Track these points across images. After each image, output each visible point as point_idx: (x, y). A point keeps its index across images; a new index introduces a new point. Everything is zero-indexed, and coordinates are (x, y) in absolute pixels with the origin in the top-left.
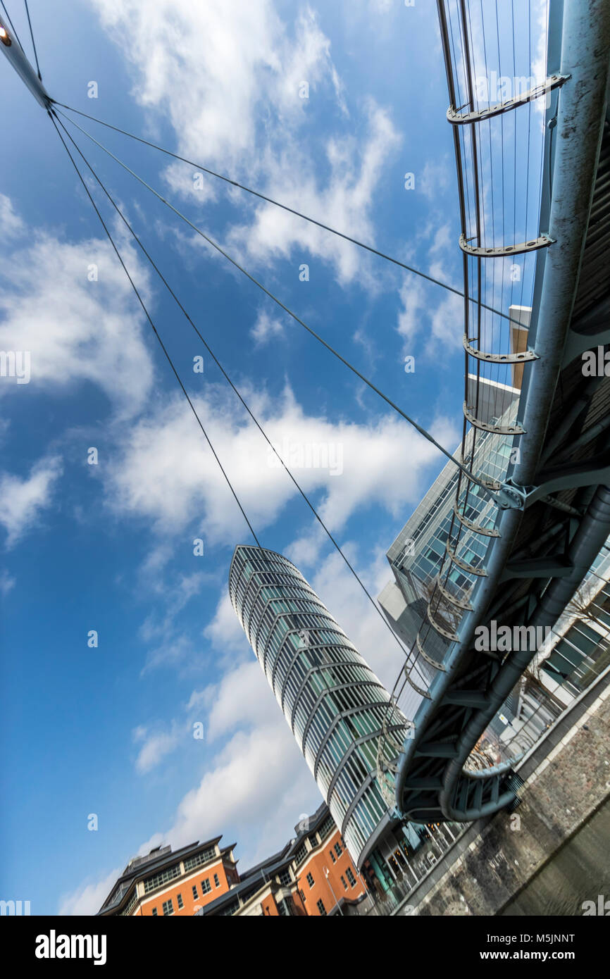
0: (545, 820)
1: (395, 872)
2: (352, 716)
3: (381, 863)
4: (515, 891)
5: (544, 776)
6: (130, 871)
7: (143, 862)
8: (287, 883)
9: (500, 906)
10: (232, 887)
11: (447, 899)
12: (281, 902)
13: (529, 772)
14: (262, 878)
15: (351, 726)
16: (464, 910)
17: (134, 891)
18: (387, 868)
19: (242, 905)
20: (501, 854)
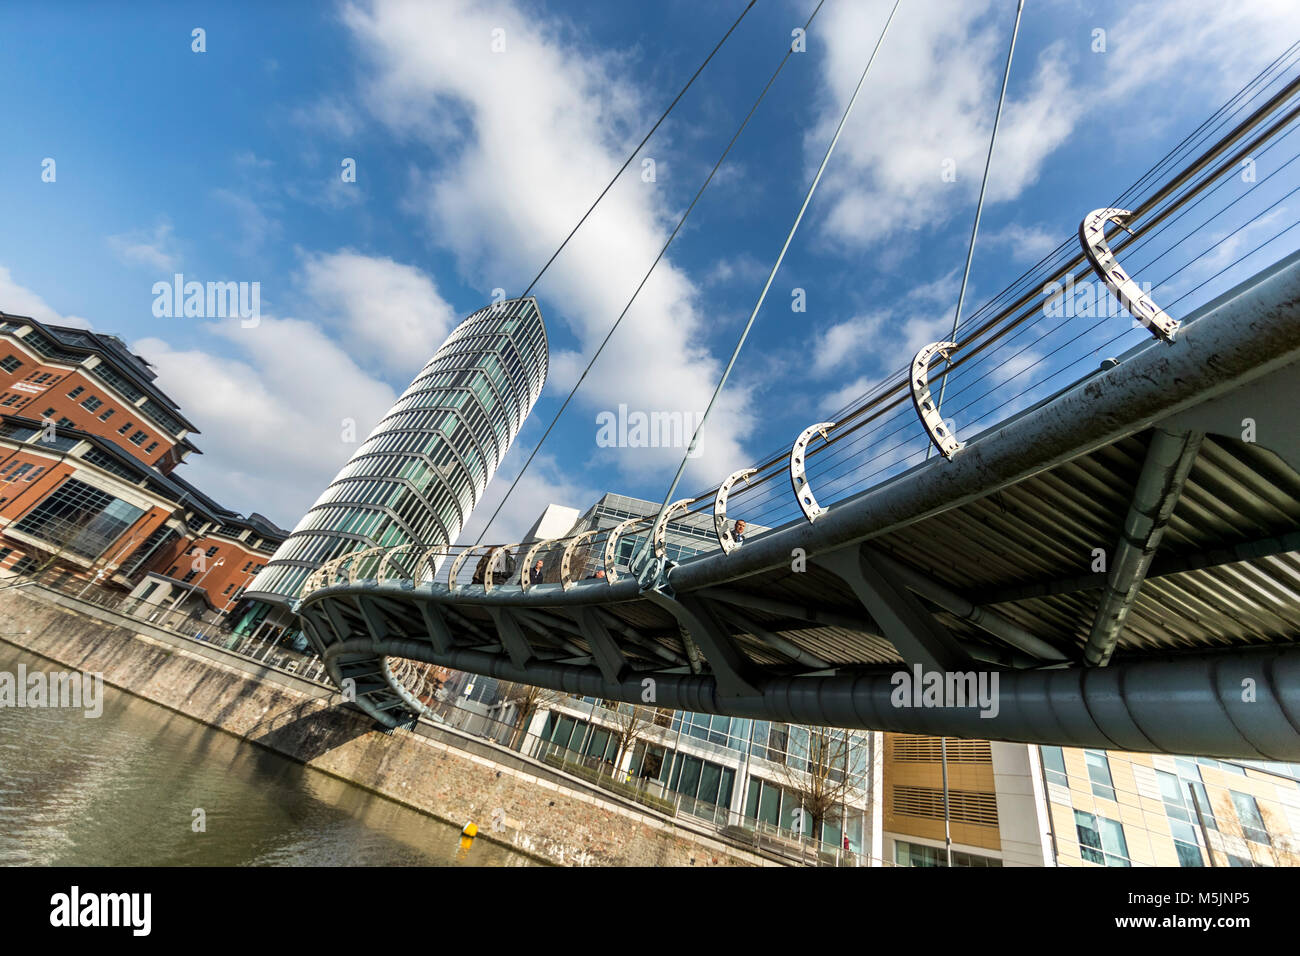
0: (384, 764)
1: (259, 634)
2: (396, 524)
3: (260, 616)
4: (299, 758)
5: (429, 750)
6: (103, 341)
7: (121, 351)
8: (192, 527)
9: (278, 748)
10: (155, 469)
11: (257, 695)
12: (168, 529)
13: (425, 733)
14: (180, 497)
15: (384, 528)
16: (256, 715)
17: (86, 355)
18: (258, 625)
19: (142, 485)
20: (328, 734)
